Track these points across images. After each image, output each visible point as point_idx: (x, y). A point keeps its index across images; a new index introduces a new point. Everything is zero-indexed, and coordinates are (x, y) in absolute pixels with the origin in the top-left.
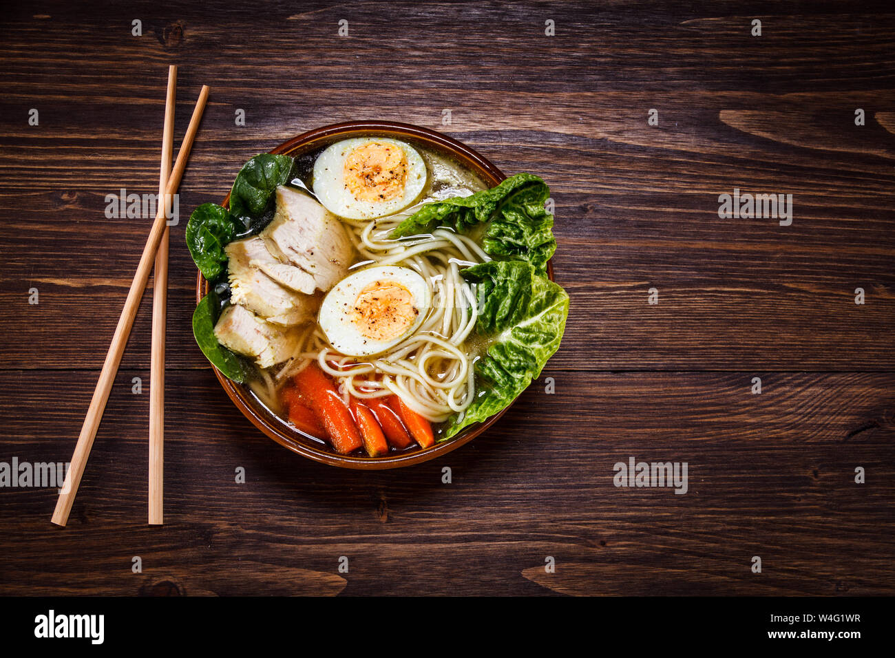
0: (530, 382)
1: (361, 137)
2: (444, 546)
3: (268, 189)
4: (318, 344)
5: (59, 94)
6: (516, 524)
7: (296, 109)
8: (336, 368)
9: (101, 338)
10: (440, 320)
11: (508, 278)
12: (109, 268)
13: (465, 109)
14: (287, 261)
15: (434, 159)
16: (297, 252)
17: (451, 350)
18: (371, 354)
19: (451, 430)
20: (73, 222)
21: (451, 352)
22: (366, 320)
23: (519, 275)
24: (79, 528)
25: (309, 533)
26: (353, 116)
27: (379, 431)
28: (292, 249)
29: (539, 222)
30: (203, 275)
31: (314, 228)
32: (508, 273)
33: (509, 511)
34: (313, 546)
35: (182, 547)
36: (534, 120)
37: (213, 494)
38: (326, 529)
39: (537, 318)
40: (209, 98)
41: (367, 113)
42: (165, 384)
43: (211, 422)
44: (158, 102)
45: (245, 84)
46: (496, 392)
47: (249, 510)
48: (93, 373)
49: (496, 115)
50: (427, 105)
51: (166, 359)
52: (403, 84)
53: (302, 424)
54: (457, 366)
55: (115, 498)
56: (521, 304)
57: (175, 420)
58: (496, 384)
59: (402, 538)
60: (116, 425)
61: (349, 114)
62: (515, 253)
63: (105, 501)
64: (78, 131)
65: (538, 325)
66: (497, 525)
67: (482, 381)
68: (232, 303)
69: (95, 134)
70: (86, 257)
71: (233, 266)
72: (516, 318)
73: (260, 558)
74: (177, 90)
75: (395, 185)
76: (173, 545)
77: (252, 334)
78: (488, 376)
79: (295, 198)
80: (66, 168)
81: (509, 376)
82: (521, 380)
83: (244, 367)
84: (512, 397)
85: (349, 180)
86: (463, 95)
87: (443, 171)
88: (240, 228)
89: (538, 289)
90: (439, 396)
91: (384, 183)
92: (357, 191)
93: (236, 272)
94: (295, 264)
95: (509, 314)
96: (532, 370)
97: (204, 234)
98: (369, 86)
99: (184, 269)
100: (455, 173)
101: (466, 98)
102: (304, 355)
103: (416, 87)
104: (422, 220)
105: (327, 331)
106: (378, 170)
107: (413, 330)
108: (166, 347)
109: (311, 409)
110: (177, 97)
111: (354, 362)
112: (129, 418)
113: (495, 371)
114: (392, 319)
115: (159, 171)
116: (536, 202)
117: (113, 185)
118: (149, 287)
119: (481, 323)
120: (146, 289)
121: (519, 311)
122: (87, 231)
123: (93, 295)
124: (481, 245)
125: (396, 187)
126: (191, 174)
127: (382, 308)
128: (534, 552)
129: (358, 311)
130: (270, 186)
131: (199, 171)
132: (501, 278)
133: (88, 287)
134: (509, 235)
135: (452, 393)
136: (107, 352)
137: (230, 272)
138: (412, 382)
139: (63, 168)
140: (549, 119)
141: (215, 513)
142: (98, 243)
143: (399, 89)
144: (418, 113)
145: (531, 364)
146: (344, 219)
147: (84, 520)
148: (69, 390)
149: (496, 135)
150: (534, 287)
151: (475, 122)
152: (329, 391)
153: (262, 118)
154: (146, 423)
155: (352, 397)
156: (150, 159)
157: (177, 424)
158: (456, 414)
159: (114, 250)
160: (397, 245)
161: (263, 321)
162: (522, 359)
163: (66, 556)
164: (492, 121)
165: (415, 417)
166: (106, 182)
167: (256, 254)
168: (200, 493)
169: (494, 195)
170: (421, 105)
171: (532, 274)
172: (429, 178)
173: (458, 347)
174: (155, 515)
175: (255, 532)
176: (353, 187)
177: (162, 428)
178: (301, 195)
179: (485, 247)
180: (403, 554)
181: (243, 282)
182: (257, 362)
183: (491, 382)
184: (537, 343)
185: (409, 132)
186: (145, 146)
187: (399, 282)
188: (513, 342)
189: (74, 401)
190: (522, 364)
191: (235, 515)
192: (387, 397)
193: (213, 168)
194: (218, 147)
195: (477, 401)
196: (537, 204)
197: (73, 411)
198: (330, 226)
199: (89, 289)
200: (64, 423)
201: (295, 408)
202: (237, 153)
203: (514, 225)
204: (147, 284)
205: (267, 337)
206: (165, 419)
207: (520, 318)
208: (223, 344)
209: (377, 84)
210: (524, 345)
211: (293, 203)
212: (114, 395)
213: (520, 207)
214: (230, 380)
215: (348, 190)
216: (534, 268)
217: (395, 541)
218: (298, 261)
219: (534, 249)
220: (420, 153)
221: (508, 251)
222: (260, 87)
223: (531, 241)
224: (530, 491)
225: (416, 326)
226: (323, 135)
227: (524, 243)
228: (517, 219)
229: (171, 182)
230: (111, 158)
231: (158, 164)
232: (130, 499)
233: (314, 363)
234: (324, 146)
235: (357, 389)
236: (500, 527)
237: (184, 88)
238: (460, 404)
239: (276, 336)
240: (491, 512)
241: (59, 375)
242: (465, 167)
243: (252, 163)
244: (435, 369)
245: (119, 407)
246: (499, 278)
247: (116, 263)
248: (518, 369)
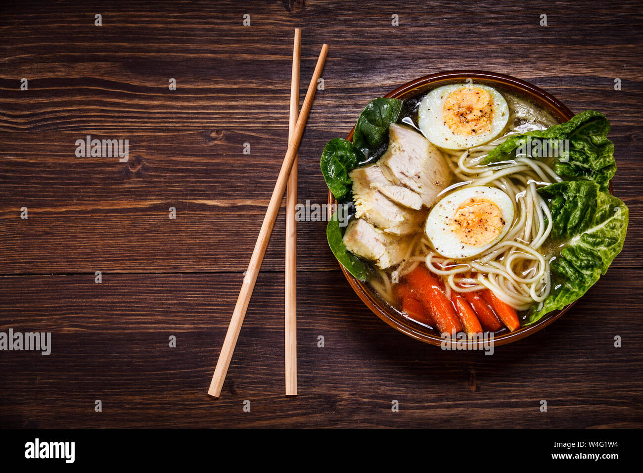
0: (599, 277)
1: (457, 83)
2: (521, 409)
3: (383, 126)
4: (424, 249)
5: (208, 53)
6: (579, 391)
7: (396, 62)
8: (439, 268)
9: (244, 247)
10: (523, 229)
11: (578, 195)
12: (250, 191)
13: (532, 60)
14: (399, 183)
15: (516, 100)
16: (407, 176)
17: (532, 252)
18: (468, 256)
19: (533, 317)
20: (221, 154)
21: (531, 254)
22: (463, 229)
23: (586, 192)
24: (230, 399)
25: (414, 401)
26: (443, 67)
27: (476, 318)
28: (403, 174)
29: (602, 149)
30: (333, 196)
31: (420, 156)
32: (578, 190)
33: (573, 381)
34: (418, 411)
35: (313, 413)
36: (587, 68)
37: (336, 370)
38: (428, 397)
39: (602, 226)
40: (328, 55)
41: (454, 64)
42: (297, 283)
43: (335, 313)
44: (287, 58)
45: (355, 43)
46: (568, 285)
47: (365, 383)
48: (239, 275)
49: (556, 65)
50: (501, 57)
51: (297, 263)
52: (482, 41)
53: (413, 314)
54: (536, 265)
55: (258, 374)
56: (589, 215)
57: (306, 311)
58: (568, 279)
59: (488, 403)
60: (258, 316)
61: (439, 65)
62: (581, 174)
63: (250, 377)
64: (223, 82)
65: (602, 231)
66: (564, 392)
67: (556, 276)
68: (356, 217)
69: (236, 84)
70: (232, 182)
71: (356, 188)
72: (584, 226)
73: (375, 421)
74: (302, 49)
75: (484, 121)
76: (305, 411)
77: (373, 242)
78: (562, 273)
79: (405, 133)
80: (214, 111)
81: (579, 273)
82: (591, 276)
83: (366, 268)
84: (584, 290)
85: (447, 118)
86: (530, 49)
87: (523, 110)
88: (361, 157)
89: (603, 202)
90: (523, 290)
91: (475, 120)
92: (454, 127)
93: (359, 193)
94: (405, 186)
95: (578, 223)
96: (600, 268)
97: (335, 162)
98: (455, 43)
99: (310, 191)
100: (532, 111)
101: (533, 51)
102: (413, 258)
103: (492, 43)
104: (506, 149)
105: (432, 239)
106: (470, 109)
107: (501, 237)
108: (297, 254)
109: (419, 301)
110: (301, 53)
111: (454, 263)
112: (269, 311)
113: (568, 269)
114: (484, 229)
115: (289, 113)
116: (599, 133)
117: (252, 125)
118: (282, 206)
119: (555, 230)
120: (280, 207)
121: (587, 220)
122: (231, 162)
123: (238, 213)
124: (553, 168)
125: (485, 123)
126: (314, 115)
127: (476, 220)
128: (595, 414)
129: (457, 223)
130: (385, 124)
131: (321, 113)
132: (571, 194)
133: (233, 207)
134: (577, 160)
135: (533, 287)
136: (250, 258)
137: (354, 193)
138: (501, 278)
139: (211, 111)
140: (599, 66)
141: (338, 385)
142: (240, 171)
143: (479, 44)
144: (494, 64)
145: (598, 263)
146: (444, 149)
147: (233, 392)
148: (219, 288)
149: (557, 80)
150: (599, 201)
151: (540, 70)
152: (433, 287)
153: (369, 70)
154: (282, 315)
155: (453, 291)
156: (281, 103)
157: (307, 315)
158: (536, 304)
159: (254, 177)
160: (487, 169)
161: (380, 232)
162: (590, 258)
163: (220, 421)
164: (554, 69)
165: (504, 306)
166: (246, 123)
167: (375, 178)
168: (326, 370)
169: (567, 128)
170: (497, 57)
171: (598, 191)
172: (511, 115)
173: (537, 250)
174: (291, 388)
175: (370, 400)
176: (451, 123)
177: (295, 318)
178: (409, 131)
179: (556, 170)
180: (490, 416)
181: (365, 201)
182: (377, 264)
183: (564, 278)
184: (603, 246)
185: (495, 78)
186: (276, 93)
187: (489, 199)
188: (581, 245)
189: (224, 298)
190: (591, 263)
191: (354, 386)
192: (481, 291)
193: (332, 110)
194: (335, 93)
195: (553, 293)
196: (601, 135)
197: (224, 305)
198: (432, 155)
199: (234, 208)
200: (216, 315)
201: (408, 301)
202: (350, 98)
203: (582, 152)
204: (281, 203)
205: (385, 245)
206: (297, 311)
207: (587, 226)
208: (350, 250)
209: (461, 41)
210: (591, 248)
211: (403, 138)
212: (256, 293)
213: (586, 138)
214: (356, 279)
215: (447, 126)
216: (599, 186)
217: (482, 406)
218: (408, 183)
219: (598, 171)
220: (503, 96)
221: (576, 173)
222: (367, 45)
223: (596, 165)
224: (590, 365)
225: (503, 234)
226: (427, 82)
227: (590, 166)
228: (584, 147)
229: (300, 122)
230: (249, 104)
231: (287, 107)
232: (270, 375)
233: (422, 264)
234: (426, 91)
235: (457, 284)
236: (567, 394)
237: (307, 46)
238: (539, 296)
239: (391, 244)
240: (559, 382)
241: (211, 277)
242: (539, 105)
243: (371, 105)
244: (519, 268)
245: (260, 302)
246: (569, 194)
247: (255, 187)
248: (587, 267)
